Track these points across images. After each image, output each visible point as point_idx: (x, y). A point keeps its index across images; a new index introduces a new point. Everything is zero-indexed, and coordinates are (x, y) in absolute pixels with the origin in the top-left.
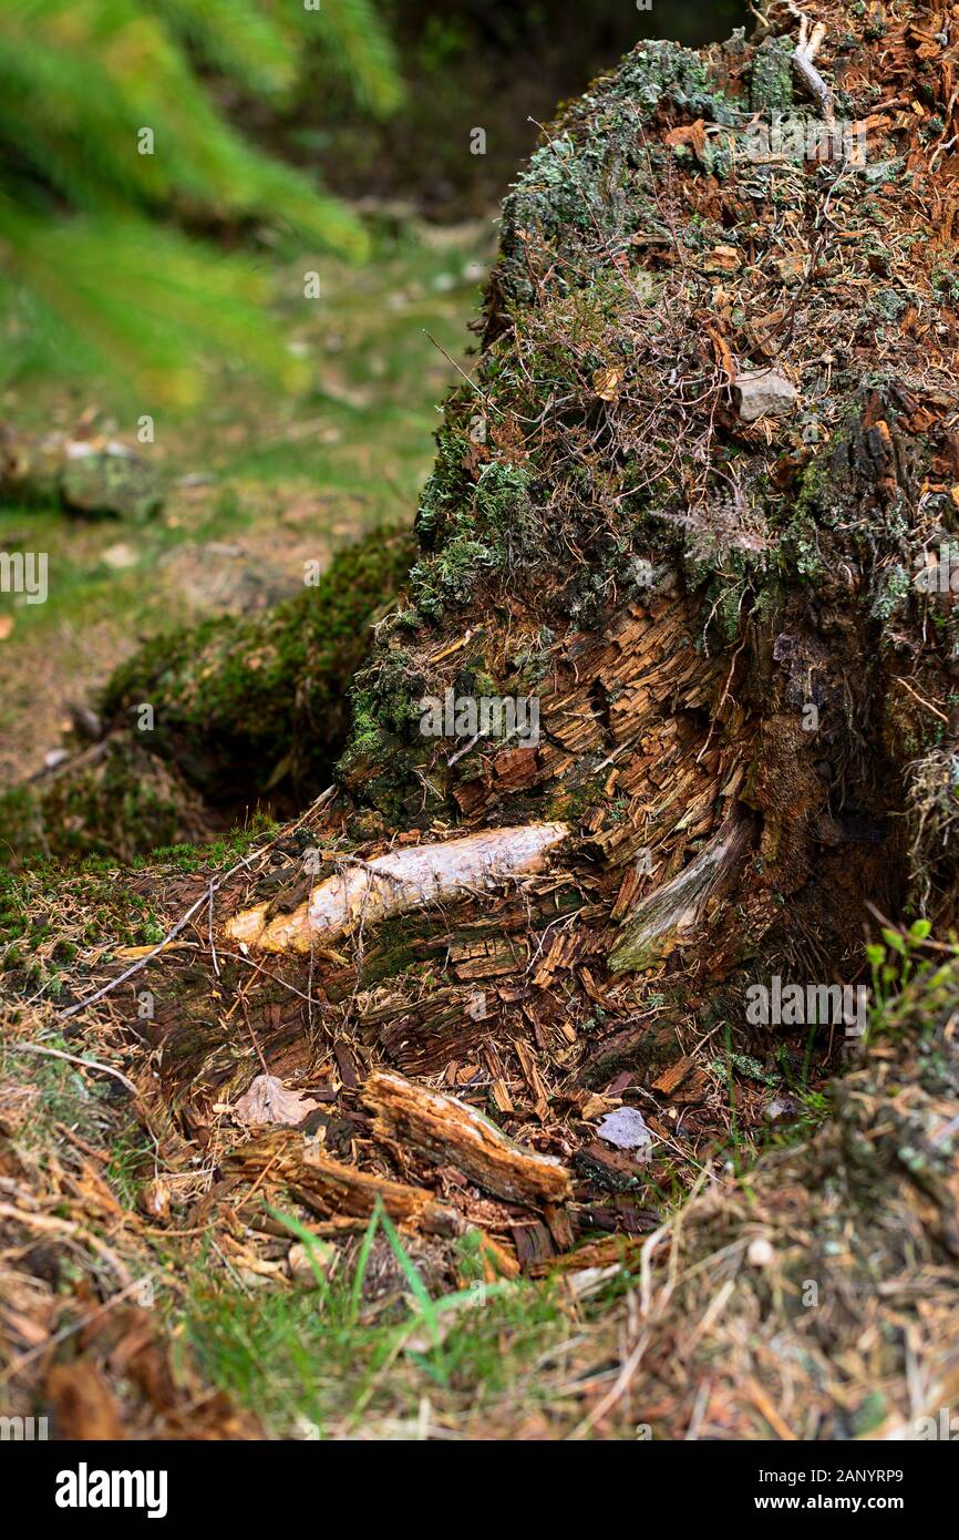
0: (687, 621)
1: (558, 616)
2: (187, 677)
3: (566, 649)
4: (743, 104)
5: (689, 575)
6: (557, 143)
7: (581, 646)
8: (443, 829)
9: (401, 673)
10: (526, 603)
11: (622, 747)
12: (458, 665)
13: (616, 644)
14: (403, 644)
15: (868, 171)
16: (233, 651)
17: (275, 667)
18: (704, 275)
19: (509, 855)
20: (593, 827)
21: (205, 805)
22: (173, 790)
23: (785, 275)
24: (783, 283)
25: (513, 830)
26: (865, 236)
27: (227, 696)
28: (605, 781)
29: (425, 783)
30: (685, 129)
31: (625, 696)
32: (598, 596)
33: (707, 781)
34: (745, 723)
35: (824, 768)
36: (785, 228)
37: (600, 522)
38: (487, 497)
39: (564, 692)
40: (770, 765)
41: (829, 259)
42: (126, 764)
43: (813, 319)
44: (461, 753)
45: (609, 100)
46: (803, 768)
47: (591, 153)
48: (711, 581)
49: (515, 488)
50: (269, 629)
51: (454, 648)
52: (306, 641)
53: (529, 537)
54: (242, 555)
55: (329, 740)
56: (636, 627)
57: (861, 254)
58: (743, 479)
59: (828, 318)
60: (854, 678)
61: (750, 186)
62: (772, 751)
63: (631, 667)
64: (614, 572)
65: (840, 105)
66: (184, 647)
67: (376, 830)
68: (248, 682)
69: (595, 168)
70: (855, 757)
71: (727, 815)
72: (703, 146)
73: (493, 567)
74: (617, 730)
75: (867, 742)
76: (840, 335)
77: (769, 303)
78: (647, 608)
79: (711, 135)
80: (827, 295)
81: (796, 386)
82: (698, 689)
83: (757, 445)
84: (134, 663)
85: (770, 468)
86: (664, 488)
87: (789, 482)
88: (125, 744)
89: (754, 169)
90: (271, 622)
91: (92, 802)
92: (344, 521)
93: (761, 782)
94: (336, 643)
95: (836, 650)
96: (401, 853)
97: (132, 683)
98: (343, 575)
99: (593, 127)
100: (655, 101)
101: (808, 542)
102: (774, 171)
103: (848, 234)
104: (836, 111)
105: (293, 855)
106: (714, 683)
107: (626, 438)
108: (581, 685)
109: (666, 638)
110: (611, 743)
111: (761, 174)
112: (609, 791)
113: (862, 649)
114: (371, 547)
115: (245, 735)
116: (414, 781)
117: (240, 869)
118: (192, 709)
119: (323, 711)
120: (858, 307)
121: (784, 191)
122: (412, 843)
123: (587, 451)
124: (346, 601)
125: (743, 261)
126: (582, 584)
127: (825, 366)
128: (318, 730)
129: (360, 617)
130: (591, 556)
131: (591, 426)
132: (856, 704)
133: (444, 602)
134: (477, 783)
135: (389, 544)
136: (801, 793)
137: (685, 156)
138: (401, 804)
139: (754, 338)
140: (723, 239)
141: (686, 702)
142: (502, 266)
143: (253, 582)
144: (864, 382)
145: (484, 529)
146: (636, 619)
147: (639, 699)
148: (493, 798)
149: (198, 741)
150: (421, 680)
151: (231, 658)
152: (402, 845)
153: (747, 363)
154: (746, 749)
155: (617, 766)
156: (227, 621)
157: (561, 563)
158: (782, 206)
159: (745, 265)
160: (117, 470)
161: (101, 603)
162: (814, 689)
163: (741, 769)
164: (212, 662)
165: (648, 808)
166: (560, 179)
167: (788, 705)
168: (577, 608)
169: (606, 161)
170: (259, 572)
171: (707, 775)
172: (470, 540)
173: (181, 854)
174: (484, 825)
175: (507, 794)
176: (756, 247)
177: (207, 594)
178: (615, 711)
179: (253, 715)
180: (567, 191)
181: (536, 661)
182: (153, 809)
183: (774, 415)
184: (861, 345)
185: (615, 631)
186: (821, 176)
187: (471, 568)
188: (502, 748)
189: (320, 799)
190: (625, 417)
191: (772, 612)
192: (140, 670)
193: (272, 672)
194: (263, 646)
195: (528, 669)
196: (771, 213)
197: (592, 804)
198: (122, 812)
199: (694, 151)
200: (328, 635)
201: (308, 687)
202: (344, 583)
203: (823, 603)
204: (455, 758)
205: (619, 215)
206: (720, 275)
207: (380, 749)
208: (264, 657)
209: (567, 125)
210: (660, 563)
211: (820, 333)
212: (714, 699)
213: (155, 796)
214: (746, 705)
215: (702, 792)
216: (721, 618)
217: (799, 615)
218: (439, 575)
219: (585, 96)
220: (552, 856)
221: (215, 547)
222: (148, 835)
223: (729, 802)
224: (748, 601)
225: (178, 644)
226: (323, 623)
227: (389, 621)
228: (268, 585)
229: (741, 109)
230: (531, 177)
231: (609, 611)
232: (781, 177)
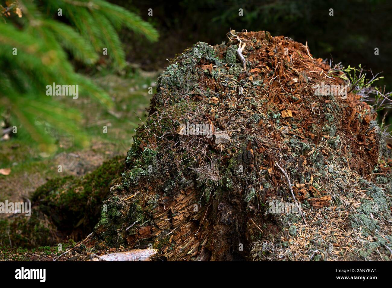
0: (196, 196)
1: (161, 191)
2: (57, 193)
3: (162, 200)
4: (223, 61)
5: (197, 184)
6: (174, 65)
7: (167, 200)
8: (122, 248)
9: (116, 203)
10: (153, 186)
11: (175, 229)
12: (132, 202)
13: (176, 200)
14: (117, 194)
15: (254, 82)
16: (71, 187)
17: (82, 193)
18: (209, 104)
19: (140, 257)
20: (165, 251)
21: (57, 230)
22: (49, 225)
23: (230, 107)
24: (229, 109)
25: (142, 250)
26: (251, 99)
27: (68, 200)
28: (169, 238)
29: (119, 234)
30: (208, 66)
31: (177, 215)
32: (173, 187)
33: (197, 241)
34: (209, 226)
35: (229, 240)
36: (231, 94)
37: (175, 167)
38: (145, 156)
39: (160, 212)
40: (215, 239)
41: (242, 104)
42: (36, 216)
43: (236, 119)
44: (130, 227)
45: (189, 56)
46: (223, 240)
47: (183, 69)
48: (203, 186)
49: (153, 155)
50: (83, 181)
51: (131, 197)
52: (92, 186)
53: (155, 169)
54: (79, 157)
55: (95, 215)
56: (182, 196)
57: (250, 103)
58: (214, 160)
59: (240, 120)
60: (239, 217)
61: (223, 82)
62: (215, 235)
63: (180, 207)
64: (177, 181)
65: (248, 64)
66: (58, 184)
67: (103, 247)
68: (74, 196)
69: (183, 73)
70: (238, 239)
71: (202, 251)
72: (212, 71)
73: (145, 176)
74: (174, 224)
75: (241, 235)
76: (243, 124)
77: (225, 113)
78: (186, 191)
79: (214, 68)
80: (240, 114)
81: (230, 137)
82: (197, 215)
83: (219, 151)
84: (43, 186)
85: (221, 158)
86: (193, 159)
87: (226, 162)
88: (37, 210)
89: (224, 78)
90: (84, 179)
91: (25, 226)
92: (109, 150)
93: (212, 243)
94: (101, 188)
95: (235, 208)
96: (109, 255)
97: (42, 192)
98: (105, 169)
99: (184, 62)
100: (200, 58)
101: (230, 179)
102: (229, 79)
103: (247, 98)
104: (247, 66)
105: (78, 252)
106: (202, 213)
107: (184, 145)
108: (165, 211)
109: (190, 200)
110: (172, 228)
111: (226, 80)
112: (170, 241)
113: (242, 209)
114: (114, 161)
115: (72, 211)
116: (116, 234)
117: (63, 255)
118: (58, 202)
119: (95, 207)
120: (248, 117)
121: (232, 85)
122: (113, 252)
123: (173, 147)
124: (105, 176)
125: (219, 101)
126: (169, 183)
127: (238, 132)
128: (92, 212)
129: (108, 181)
130: (171, 175)
131: (175, 140)
132: (239, 224)
133: (130, 184)
134: (134, 236)
135: (119, 161)
136: (223, 247)
137: (207, 73)
138: (111, 240)
139: (220, 123)
140: (215, 95)
141: (194, 218)
142: (156, 95)
143: (81, 165)
144: (248, 138)
145: (143, 165)
146: (182, 194)
147: (181, 216)
148: (137, 241)
149: (58, 211)
150: (121, 205)
151: (71, 189)
152: (110, 252)
153: (218, 129)
154: (209, 233)
155: (173, 234)
156: (71, 177)
157: (163, 177)
158: (231, 88)
159: (220, 103)
160: (47, 130)
161: (37, 167)
162: (228, 219)
163: (207, 238)
164: (65, 189)
165: (180, 247)
166: (174, 74)
167: (221, 222)
168: (166, 190)
169: (186, 71)
170: (83, 163)
171: (198, 239)
172: (139, 167)
173: (46, 249)
174: (134, 248)
175: (142, 240)
176: (223, 98)
177: (68, 167)
178: (174, 219)
179: (75, 206)
180: (175, 77)
181: (153, 203)
182: (43, 230)
183: (223, 143)
184: (248, 128)
185: (176, 197)
186: (241, 82)
187: (139, 175)
188: (142, 227)
189: (88, 236)
190: (185, 139)
191: (218, 197)
192: (45, 189)
193: (81, 194)
194: (80, 186)
195: (151, 205)
196: (228, 90)
197: (165, 245)
198: (33, 230)
199: (209, 72)
200: (99, 185)
201: (91, 200)
202: (105, 171)
203: (232, 196)
204: (128, 228)
205: (188, 85)
206: (213, 105)
207: (107, 224)
208: (80, 190)
209: (177, 60)
210: (190, 179)
211: (238, 123)
212: (201, 218)
213: (44, 226)
214: (210, 221)
215: (196, 244)
216: (205, 196)
217: (226, 198)
218: (130, 176)
219: (183, 53)
220: (152, 259)
221: (71, 154)
222: (40, 238)
223: (202, 247)
224: (213, 193)
225: (56, 183)
226: (98, 182)
227: (114, 187)
228: (85, 167)
229: (223, 62)
230: (166, 73)
231: (175, 191)
232: (231, 81)
